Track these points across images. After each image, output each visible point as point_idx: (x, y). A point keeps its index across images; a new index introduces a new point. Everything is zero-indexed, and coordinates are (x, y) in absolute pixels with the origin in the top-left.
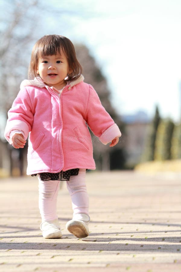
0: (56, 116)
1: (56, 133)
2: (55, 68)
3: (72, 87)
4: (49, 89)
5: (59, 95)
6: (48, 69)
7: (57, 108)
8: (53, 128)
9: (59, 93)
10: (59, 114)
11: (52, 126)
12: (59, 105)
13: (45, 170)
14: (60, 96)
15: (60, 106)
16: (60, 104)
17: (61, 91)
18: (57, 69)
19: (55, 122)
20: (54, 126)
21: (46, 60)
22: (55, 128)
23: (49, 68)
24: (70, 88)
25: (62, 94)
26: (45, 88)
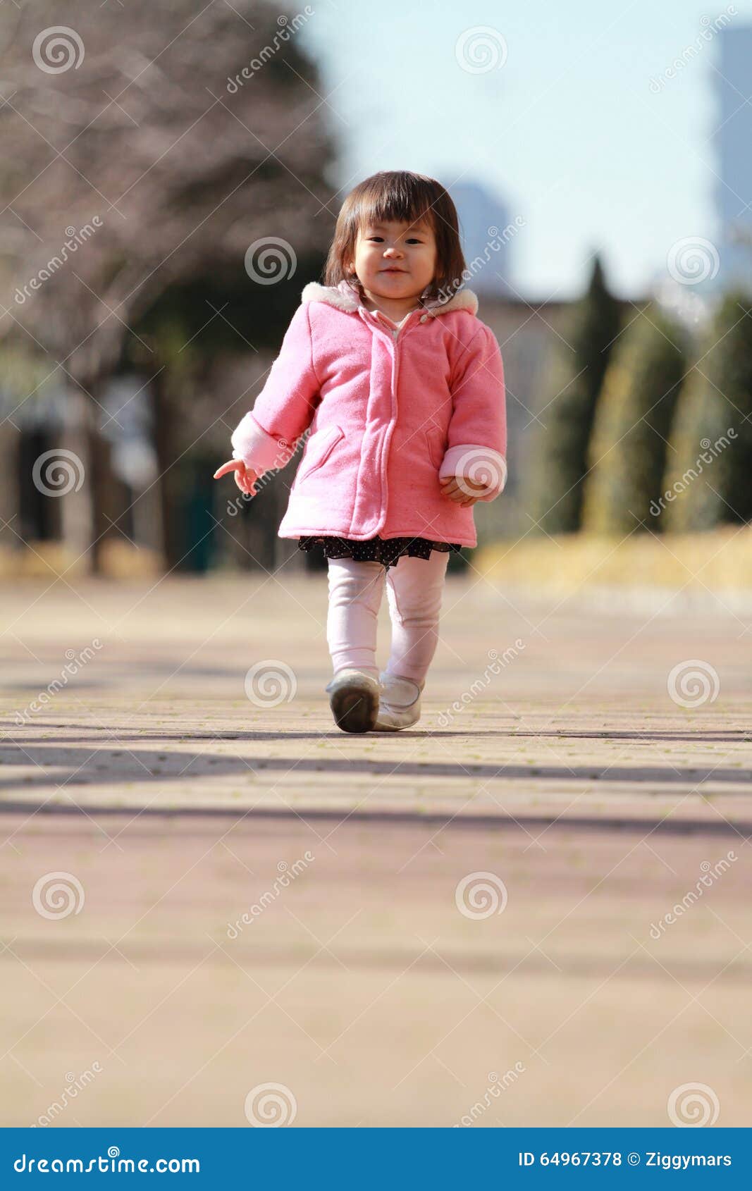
0: (382, 390)
1: (375, 434)
2: (402, 255)
3: (432, 319)
4: (366, 316)
5: (396, 334)
6: (382, 257)
7: (387, 368)
8: (372, 420)
9: (394, 329)
10: (390, 385)
11: (368, 417)
12: (393, 360)
13: (332, 530)
14: (399, 336)
15: (395, 363)
16: (395, 358)
17: (400, 325)
18: (406, 256)
19: (377, 405)
20: (373, 417)
21: (379, 234)
22: (376, 421)
23: (385, 254)
24: (424, 318)
25: (404, 332)
26: (356, 314)
